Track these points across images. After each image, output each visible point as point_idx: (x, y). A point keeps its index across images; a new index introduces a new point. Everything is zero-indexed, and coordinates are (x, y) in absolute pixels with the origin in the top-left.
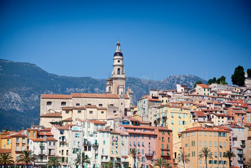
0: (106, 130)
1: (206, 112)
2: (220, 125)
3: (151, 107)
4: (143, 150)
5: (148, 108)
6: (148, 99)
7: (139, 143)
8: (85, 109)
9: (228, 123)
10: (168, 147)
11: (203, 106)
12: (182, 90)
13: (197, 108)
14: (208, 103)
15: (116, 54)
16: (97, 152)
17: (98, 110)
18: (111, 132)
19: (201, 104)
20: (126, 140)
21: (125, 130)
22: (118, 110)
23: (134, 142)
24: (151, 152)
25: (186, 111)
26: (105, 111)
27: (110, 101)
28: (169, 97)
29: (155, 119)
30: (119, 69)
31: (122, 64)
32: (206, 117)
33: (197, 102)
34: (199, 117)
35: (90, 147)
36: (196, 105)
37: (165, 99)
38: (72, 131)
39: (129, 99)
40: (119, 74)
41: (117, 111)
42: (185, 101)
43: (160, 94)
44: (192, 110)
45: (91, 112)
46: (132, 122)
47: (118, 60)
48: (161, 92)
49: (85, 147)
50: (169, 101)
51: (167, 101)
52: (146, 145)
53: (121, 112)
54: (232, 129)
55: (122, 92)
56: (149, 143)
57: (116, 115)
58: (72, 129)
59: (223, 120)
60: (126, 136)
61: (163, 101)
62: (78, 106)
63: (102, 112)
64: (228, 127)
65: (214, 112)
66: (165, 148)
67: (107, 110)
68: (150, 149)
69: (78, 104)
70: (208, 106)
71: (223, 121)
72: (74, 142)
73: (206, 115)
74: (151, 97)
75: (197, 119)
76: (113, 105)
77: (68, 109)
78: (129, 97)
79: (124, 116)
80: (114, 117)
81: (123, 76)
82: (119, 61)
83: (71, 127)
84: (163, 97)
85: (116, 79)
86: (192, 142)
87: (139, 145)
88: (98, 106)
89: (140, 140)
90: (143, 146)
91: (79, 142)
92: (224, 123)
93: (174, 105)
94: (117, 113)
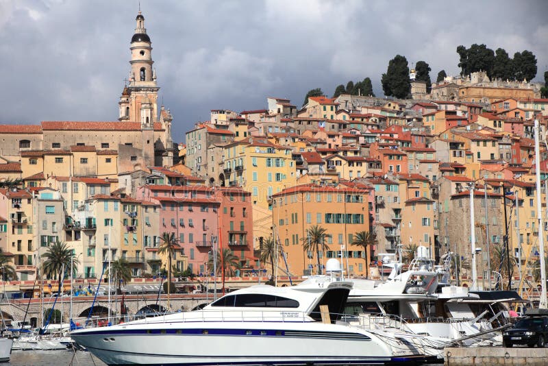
0: (111, 197)
1: (324, 153)
2: (352, 179)
3: (212, 146)
4: (191, 235)
5: (207, 149)
6: (205, 130)
7: (182, 220)
8: (70, 155)
9: (368, 175)
10: (242, 227)
11: (319, 141)
12: (279, 109)
13: (308, 145)
14: (331, 136)
15: (135, 38)
16: (92, 242)
17: (98, 154)
18: (123, 200)
19: (316, 137)
20: (155, 216)
21: (152, 194)
22: (141, 155)
23: (173, 220)
24: (208, 239)
25: (282, 153)
26: (113, 158)
27: (125, 137)
28: (252, 124)
29: (221, 170)
30: (143, 70)
31: (148, 59)
32: (324, 163)
33: (308, 134)
34: (309, 164)
35: (77, 233)
36: (305, 139)
37: (242, 129)
38: (39, 200)
39: (164, 130)
40: (143, 78)
41: (139, 158)
42: (284, 131)
43: (231, 120)
44: (297, 151)
45: (84, 161)
46: (170, 178)
47: (141, 50)
48: (233, 115)
49: (69, 233)
50: (249, 133)
51: (245, 133)
52: (198, 223)
53: (147, 158)
54: (374, 186)
55: (147, 118)
56: (204, 220)
57: (137, 165)
58: (39, 196)
59: (359, 168)
60: (155, 207)
61: (237, 133)
62: (56, 149)
63: (108, 160)
64: (366, 183)
65: (341, 154)
66: (237, 229)
67: (117, 154)
68: (205, 232)
69: (55, 145)
70: (329, 141)
71: (359, 172)
72: (45, 222)
73: (324, 161)
74: (213, 127)
75: (307, 169)
76: (130, 144)
77: (35, 154)
78: (164, 127)
79: (153, 166)
80: (132, 169)
81: (152, 84)
82: (142, 53)
83: (37, 192)
84: (237, 125)
85: (138, 89)
86: (293, 215)
87: (182, 226)
88: (99, 147)
89: (183, 213)
90: (191, 226)
91: (54, 223)
92: (361, 175)
93: (258, 142)
94: (140, 160)
